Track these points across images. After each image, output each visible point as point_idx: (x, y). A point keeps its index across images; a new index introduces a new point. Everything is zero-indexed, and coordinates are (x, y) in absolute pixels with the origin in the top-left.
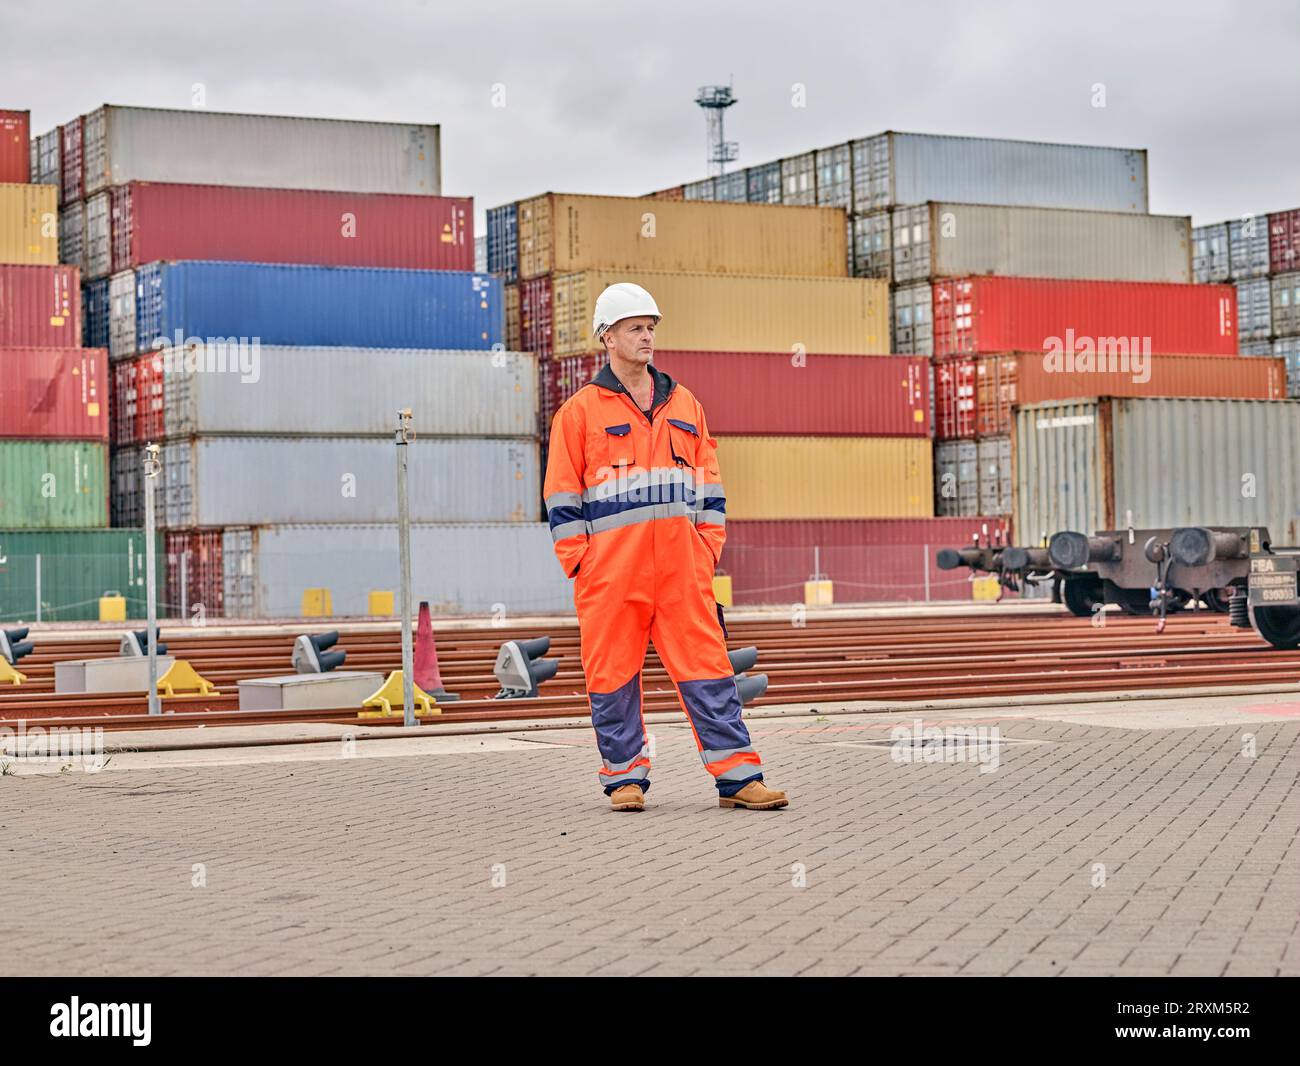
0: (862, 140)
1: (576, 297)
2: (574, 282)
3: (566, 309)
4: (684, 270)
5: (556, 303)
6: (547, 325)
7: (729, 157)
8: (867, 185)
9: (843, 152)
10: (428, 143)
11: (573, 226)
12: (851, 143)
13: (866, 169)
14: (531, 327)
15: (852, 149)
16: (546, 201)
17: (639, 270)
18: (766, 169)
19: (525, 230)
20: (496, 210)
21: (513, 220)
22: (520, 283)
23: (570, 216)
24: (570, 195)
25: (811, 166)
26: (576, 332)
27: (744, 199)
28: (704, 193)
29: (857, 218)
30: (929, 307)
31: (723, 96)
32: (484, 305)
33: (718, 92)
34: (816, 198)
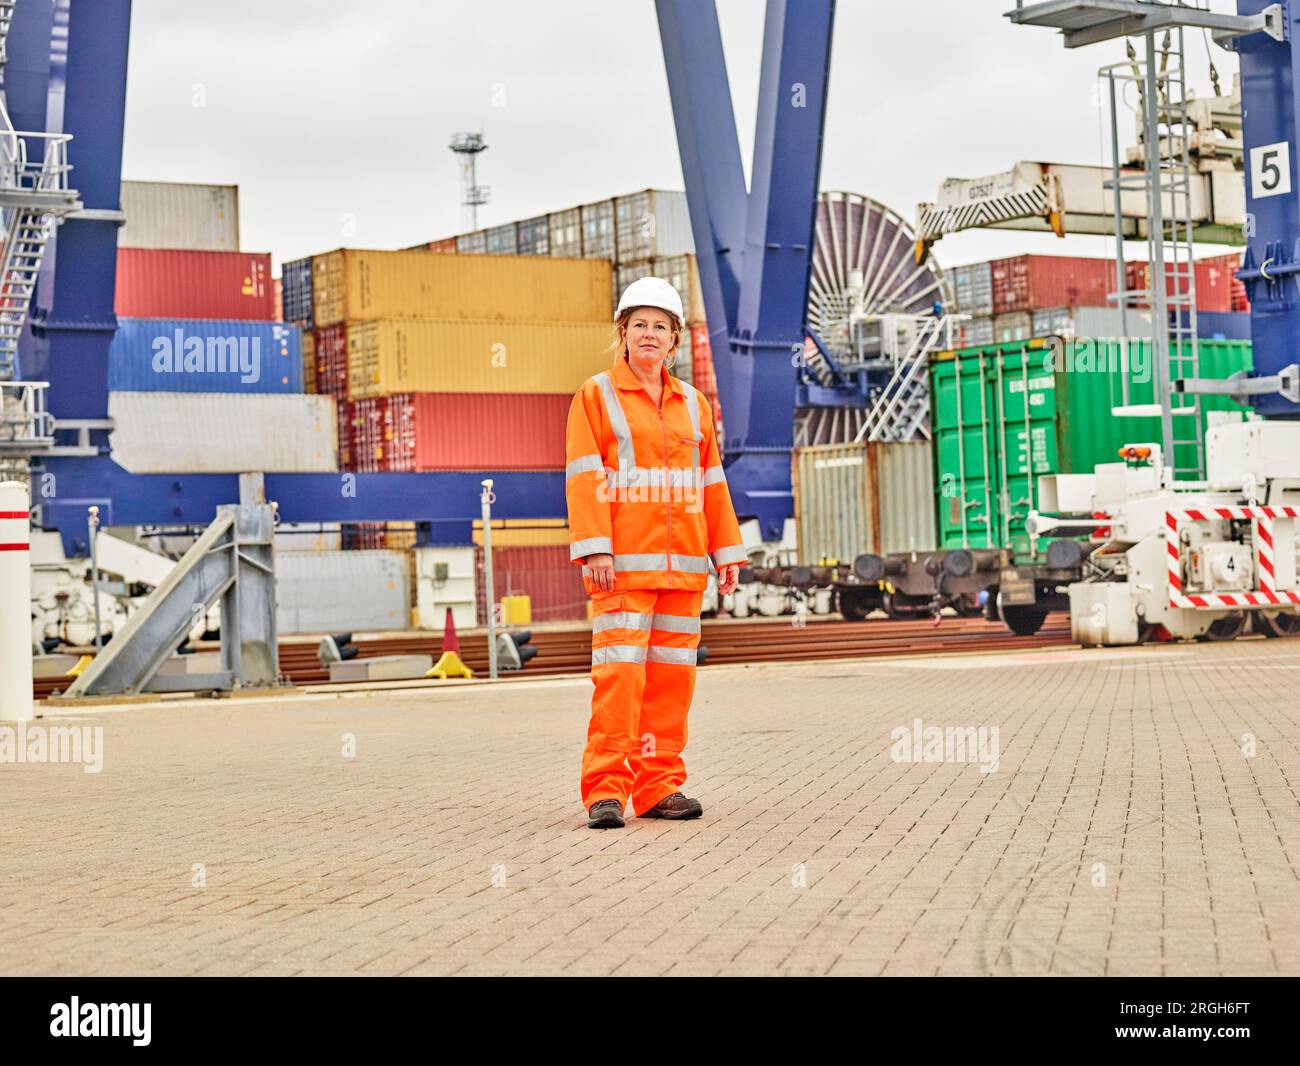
0: (624, 197)
1: (369, 344)
2: (367, 330)
3: (360, 355)
4: (465, 317)
5: (350, 349)
6: (342, 369)
7: (482, 199)
8: (629, 238)
9: (607, 208)
10: (227, 201)
11: (365, 278)
12: (614, 200)
13: (629, 224)
14: (326, 371)
15: (615, 206)
16: (339, 255)
17: (426, 319)
18: (535, 222)
19: (319, 282)
20: (291, 264)
21: (308, 273)
22: (314, 331)
23: (362, 269)
24: (361, 251)
25: (577, 220)
26: (369, 376)
27: (514, 250)
28: (476, 243)
29: (620, 268)
30: (688, 350)
31: (475, 142)
32: (284, 352)
33: (471, 138)
34: (582, 249)
